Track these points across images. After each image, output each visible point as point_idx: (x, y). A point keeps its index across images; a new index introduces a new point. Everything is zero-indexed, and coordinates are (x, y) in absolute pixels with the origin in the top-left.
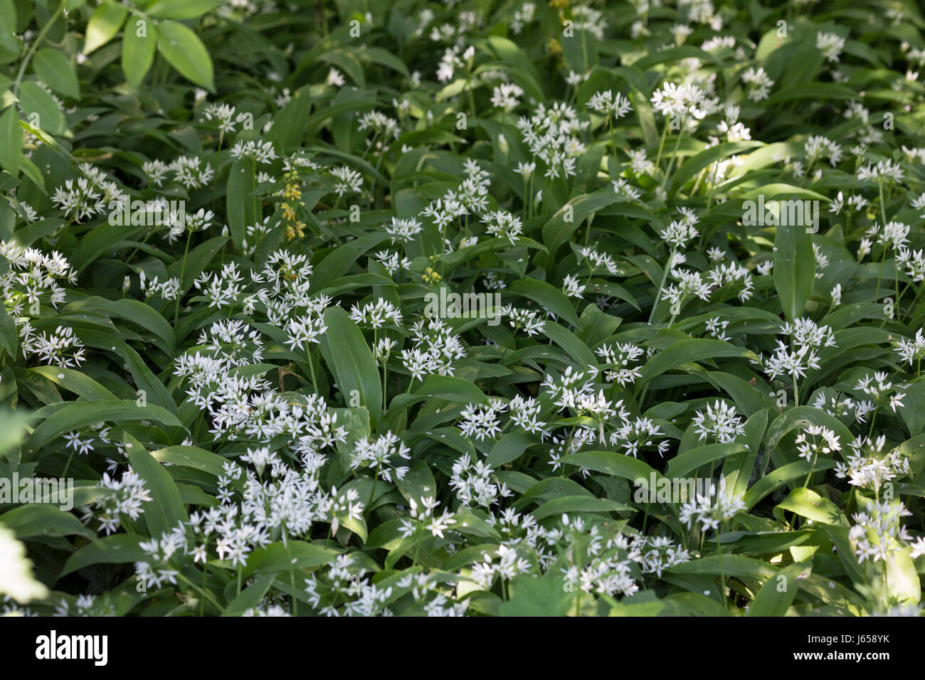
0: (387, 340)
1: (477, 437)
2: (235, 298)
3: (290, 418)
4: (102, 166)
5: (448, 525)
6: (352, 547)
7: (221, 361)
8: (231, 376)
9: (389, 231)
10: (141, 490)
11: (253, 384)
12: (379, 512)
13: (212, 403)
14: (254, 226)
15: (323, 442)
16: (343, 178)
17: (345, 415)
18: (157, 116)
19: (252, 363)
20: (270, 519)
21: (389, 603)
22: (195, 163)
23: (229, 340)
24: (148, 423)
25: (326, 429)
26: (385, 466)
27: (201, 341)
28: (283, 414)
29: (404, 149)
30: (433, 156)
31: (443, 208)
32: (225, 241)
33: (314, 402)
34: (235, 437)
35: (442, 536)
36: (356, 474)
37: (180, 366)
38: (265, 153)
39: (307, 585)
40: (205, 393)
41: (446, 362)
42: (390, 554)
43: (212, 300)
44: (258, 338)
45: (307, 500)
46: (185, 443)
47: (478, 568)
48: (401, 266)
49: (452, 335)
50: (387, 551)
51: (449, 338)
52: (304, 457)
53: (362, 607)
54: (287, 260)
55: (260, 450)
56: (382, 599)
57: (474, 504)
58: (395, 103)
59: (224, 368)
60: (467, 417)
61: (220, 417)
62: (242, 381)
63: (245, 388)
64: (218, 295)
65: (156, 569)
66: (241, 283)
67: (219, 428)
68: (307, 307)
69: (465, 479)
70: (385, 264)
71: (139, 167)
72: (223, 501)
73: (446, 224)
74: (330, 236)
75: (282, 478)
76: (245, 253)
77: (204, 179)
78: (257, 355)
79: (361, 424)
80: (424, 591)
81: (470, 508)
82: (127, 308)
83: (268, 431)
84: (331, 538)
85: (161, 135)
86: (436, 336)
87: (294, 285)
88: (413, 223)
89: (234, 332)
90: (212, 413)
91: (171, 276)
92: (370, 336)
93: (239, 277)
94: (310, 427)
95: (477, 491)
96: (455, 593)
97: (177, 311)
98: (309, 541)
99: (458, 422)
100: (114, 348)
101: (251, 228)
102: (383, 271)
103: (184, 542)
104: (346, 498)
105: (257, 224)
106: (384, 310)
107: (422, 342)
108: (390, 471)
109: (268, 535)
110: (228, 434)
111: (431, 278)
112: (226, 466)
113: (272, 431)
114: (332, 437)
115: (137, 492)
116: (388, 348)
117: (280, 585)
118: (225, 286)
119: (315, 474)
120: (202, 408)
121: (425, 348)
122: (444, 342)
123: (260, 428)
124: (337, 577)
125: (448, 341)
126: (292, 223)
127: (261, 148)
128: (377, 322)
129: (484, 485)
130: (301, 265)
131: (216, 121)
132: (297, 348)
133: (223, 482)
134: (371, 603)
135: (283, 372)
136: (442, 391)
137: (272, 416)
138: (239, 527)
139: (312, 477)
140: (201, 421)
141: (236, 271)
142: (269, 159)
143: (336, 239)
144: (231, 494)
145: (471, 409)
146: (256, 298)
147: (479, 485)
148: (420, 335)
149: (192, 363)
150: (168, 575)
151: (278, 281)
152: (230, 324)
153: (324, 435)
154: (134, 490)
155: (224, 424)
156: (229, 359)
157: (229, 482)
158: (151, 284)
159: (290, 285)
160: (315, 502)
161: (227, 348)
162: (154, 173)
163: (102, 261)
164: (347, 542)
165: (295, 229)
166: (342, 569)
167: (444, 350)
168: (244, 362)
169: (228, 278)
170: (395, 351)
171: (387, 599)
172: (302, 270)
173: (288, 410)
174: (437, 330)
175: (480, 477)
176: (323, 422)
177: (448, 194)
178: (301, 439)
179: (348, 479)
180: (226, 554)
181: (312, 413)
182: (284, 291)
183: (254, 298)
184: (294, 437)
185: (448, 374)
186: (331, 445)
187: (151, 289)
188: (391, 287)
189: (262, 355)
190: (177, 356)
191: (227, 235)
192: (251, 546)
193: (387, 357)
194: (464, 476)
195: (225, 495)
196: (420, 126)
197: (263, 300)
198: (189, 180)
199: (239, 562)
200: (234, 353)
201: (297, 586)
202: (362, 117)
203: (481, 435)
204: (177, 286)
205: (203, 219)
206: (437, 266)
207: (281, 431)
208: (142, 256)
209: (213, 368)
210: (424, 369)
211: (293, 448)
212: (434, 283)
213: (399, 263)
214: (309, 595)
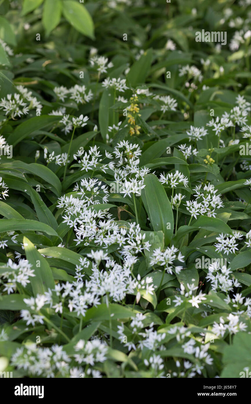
0: (180, 195)
1: (225, 253)
2: (95, 166)
3: (119, 235)
4: (30, 88)
5: (202, 300)
6: (148, 310)
7: (84, 201)
8: (88, 209)
9: (188, 134)
10: (29, 270)
11: (100, 215)
12: (166, 291)
13: (77, 224)
14: (112, 126)
15: (136, 249)
16: (166, 102)
17: (150, 235)
18: (68, 62)
19: (102, 203)
20: (99, 290)
21: (163, 342)
22: (83, 89)
23: (90, 190)
24: (41, 234)
25: (139, 242)
26: (170, 265)
27: (75, 189)
28: (115, 232)
29: (204, 88)
30: (220, 92)
31: (220, 122)
32: (95, 134)
33: (134, 227)
34: (88, 244)
35: (197, 307)
36: (154, 269)
37: (61, 203)
38: (121, 85)
39: (118, 329)
40: (73, 218)
41: (212, 210)
42: (169, 315)
43: (83, 167)
44: (106, 189)
45: (123, 281)
46: (60, 246)
47: (216, 326)
48: (192, 154)
49: (217, 194)
50: (167, 314)
51: (215, 196)
52: (125, 257)
53: (148, 343)
54: (127, 147)
55: (99, 251)
56: (160, 340)
57: (218, 290)
58: (202, 61)
59: (86, 205)
60: (220, 241)
61: (80, 232)
62: (93, 212)
63: (95, 216)
64: (87, 165)
65: (32, 314)
66: (99, 158)
67: (79, 238)
68: (136, 174)
69: (215, 276)
70: (183, 152)
71: (52, 89)
72: (78, 279)
73: (220, 131)
74: (154, 134)
75: (112, 268)
76: (107, 142)
77: (88, 98)
78: (105, 199)
79: (159, 241)
80: (183, 337)
81: (216, 292)
82: (35, 168)
83: (106, 241)
84: (136, 304)
85: (67, 73)
86: (207, 194)
87: (130, 161)
88: (202, 130)
89: (93, 185)
90: (76, 230)
91: (63, 152)
92: (170, 192)
93: (99, 154)
94: (131, 241)
95: (221, 282)
96: (204, 340)
97: (65, 172)
98: (124, 305)
99: (214, 243)
100: (26, 191)
101: (111, 128)
102: (182, 156)
103: (50, 301)
104: (145, 281)
105: (114, 126)
106: (179, 178)
107: (199, 197)
108: (172, 268)
109: (99, 300)
110: (84, 242)
111: (209, 162)
112: (81, 260)
113: (109, 242)
114: (142, 247)
115: (27, 271)
116: (180, 199)
117: (104, 328)
118: (90, 159)
119: (131, 268)
120: (71, 227)
121: (200, 201)
122: (211, 198)
123: (102, 240)
124: (136, 326)
125: (214, 197)
126: (133, 126)
127: (119, 82)
128: (174, 184)
129: (225, 280)
130: (135, 150)
131: (97, 66)
132: (127, 196)
133: (79, 269)
134: (153, 342)
135: (120, 209)
136: (207, 225)
137: (109, 233)
138: (83, 294)
139: (129, 269)
140: (70, 234)
141: (98, 151)
142: (123, 89)
143: (158, 136)
144: (83, 276)
145: (222, 236)
146: (107, 167)
147: (222, 279)
148: (198, 193)
149: (68, 201)
150: (39, 319)
151: (121, 158)
152: (91, 180)
153: (137, 246)
154: (25, 269)
155: (82, 236)
156: (89, 200)
157: (82, 269)
158: (50, 155)
159: (128, 161)
160: (128, 283)
161: (89, 194)
162: (60, 93)
163: (26, 141)
164: (146, 307)
165: (134, 129)
166: (139, 321)
167: (211, 203)
168: (97, 202)
169: (93, 154)
170: (184, 201)
171: (162, 340)
172: (135, 153)
173: (119, 230)
174: (208, 191)
175: (224, 275)
176: (138, 238)
177: (224, 114)
178: (124, 247)
179: (149, 271)
180: (74, 309)
181: (132, 233)
182: (125, 164)
183: (106, 167)
184: (120, 246)
185: (212, 216)
186: (141, 251)
187: (50, 158)
188: (186, 165)
189: (107, 199)
190: (60, 197)
191: (96, 131)
192: (89, 305)
193: (179, 204)
194: (215, 274)
195: (80, 276)
196: (216, 76)
197: (111, 168)
198: (79, 99)
199: (81, 314)
200: (92, 197)
201: (113, 329)
202: (181, 68)
203: (227, 251)
204: (66, 158)
205: (82, 121)
206: (213, 155)
207: (113, 242)
208: (49, 140)
209: (79, 205)
210: (198, 212)
211: (120, 252)
212: (211, 164)
213: (191, 152)
214: (119, 335)
